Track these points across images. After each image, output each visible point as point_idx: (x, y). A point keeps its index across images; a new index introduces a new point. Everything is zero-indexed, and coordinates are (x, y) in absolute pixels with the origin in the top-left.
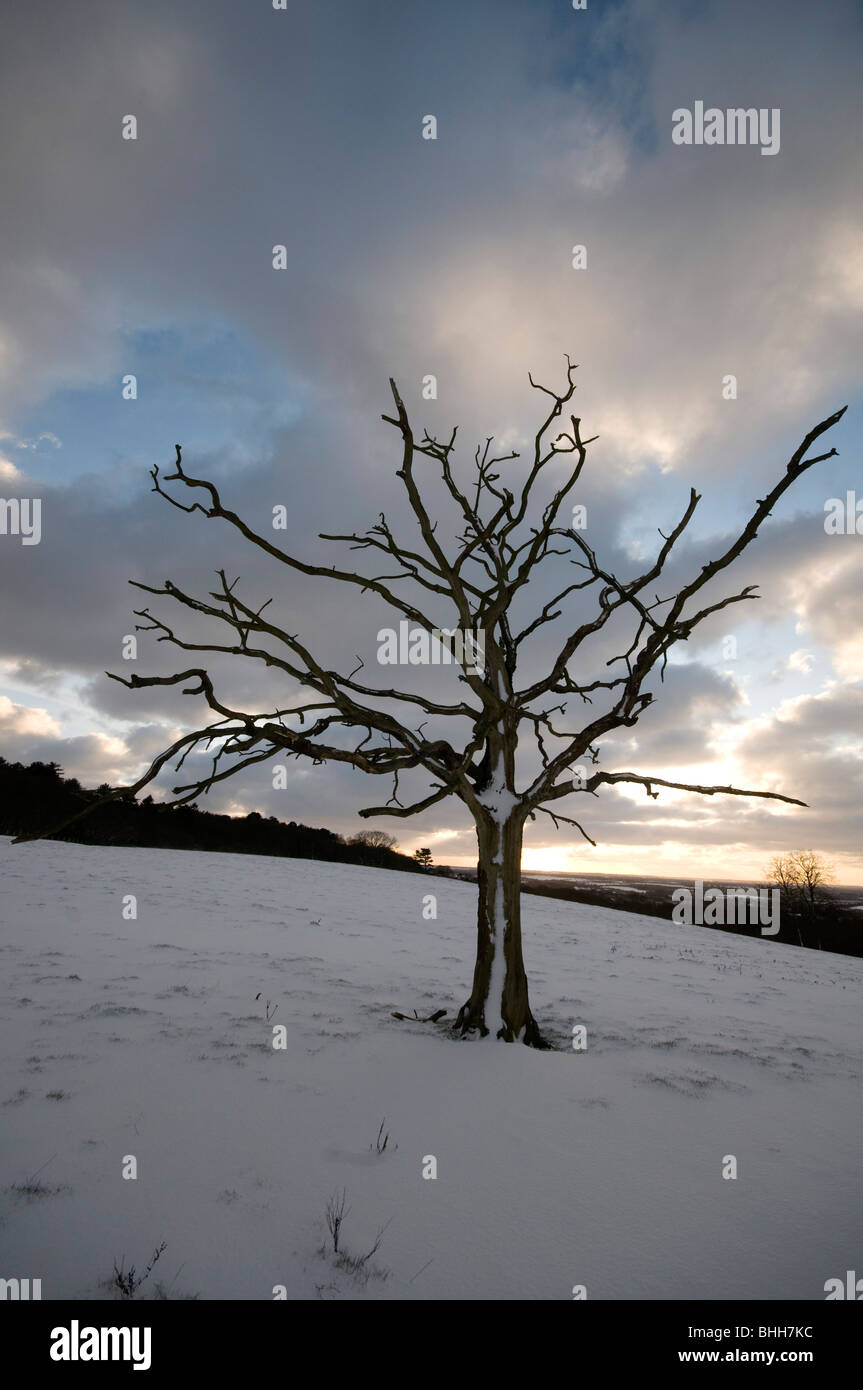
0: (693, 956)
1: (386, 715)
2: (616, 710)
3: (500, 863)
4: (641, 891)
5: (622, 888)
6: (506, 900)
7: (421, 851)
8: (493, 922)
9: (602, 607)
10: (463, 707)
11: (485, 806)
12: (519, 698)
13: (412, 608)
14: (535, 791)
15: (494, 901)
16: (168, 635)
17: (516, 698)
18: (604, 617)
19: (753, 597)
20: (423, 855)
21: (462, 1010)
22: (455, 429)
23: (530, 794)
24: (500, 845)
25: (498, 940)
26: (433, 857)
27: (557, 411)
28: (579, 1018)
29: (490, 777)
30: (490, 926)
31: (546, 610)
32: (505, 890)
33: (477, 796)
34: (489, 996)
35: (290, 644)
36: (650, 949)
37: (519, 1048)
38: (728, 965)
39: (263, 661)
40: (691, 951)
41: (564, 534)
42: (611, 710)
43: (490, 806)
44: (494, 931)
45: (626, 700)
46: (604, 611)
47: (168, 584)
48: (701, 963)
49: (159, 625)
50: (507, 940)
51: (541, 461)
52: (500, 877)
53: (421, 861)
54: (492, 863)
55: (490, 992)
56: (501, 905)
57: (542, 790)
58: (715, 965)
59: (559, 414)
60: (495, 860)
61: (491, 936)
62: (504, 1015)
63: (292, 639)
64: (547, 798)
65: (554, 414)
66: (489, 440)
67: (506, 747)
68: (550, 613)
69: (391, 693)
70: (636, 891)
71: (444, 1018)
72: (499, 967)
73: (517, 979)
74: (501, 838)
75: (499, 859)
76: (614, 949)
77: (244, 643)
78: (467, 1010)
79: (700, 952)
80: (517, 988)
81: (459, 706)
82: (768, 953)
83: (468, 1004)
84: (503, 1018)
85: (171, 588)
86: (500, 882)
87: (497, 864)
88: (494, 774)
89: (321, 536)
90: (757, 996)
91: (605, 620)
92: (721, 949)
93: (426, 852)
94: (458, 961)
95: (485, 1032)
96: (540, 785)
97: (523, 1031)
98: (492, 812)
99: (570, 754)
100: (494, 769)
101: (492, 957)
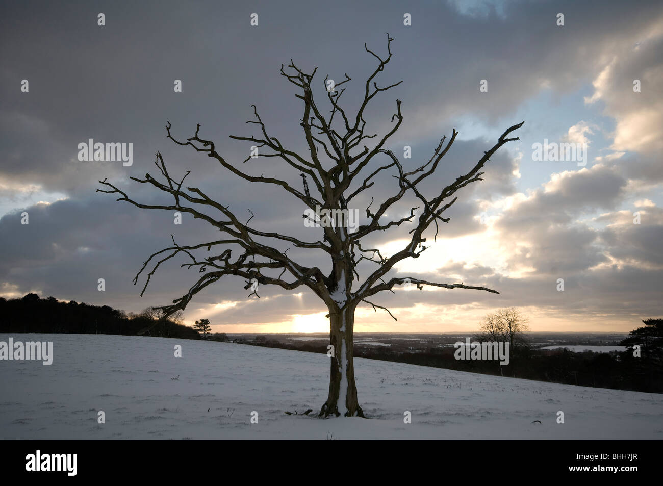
0: (432, 382)
1: (274, 249)
2: (408, 248)
3: (344, 331)
4: (386, 345)
5: (371, 343)
6: (347, 350)
7: (200, 322)
8: (340, 362)
9: (401, 187)
10: (319, 244)
11: (335, 301)
12: (351, 238)
13: (300, 193)
14: (362, 291)
15: (340, 351)
16: (124, 197)
17: (349, 238)
18: (401, 194)
19: (481, 180)
20: (202, 324)
21: (323, 406)
22: (316, 69)
23: (359, 294)
24: (344, 322)
25: (343, 370)
26: (211, 326)
27: (381, 69)
28: (379, 409)
29: (337, 285)
30: (338, 364)
31: (365, 182)
32: (347, 345)
33: (330, 295)
34: (339, 398)
35: (224, 212)
36: (404, 380)
37: (356, 419)
38: (452, 386)
39: (192, 215)
40: (430, 380)
41: (385, 153)
42: (405, 248)
43: (338, 301)
44: (341, 366)
45: (413, 243)
46: (402, 190)
47: (148, 176)
48: (437, 385)
49: (117, 190)
50: (348, 370)
51: (369, 96)
52: (344, 338)
53: (201, 330)
54: (339, 331)
55: (340, 396)
56: (345, 353)
57: (366, 291)
58: (445, 386)
59: (382, 70)
60: (341, 330)
61: (340, 369)
62: (347, 406)
63: (226, 209)
64: (368, 295)
65: (379, 70)
66: (343, 90)
67: (346, 267)
68: (368, 183)
69: (276, 235)
70: (383, 345)
71: (311, 413)
72: (344, 384)
73: (352, 390)
74: (344, 318)
75: (343, 329)
76: (382, 381)
77: (178, 203)
78: (326, 407)
79: (435, 380)
80: (353, 393)
81: (316, 243)
82: (478, 379)
83: (326, 404)
84: (347, 407)
85: (150, 179)
86: (344, 341)
87: (342, 332)
88: (339, 282)
89: (231, 136)
90: (469, 397)
91: (402, 195)
92: (448, 379)
93: (205, 322)
94: (292, 392)
95: (338, 414)
96: (364, 289)
97: (356, 413)
98: (339, 304)
99: (382, 271)
100: (339, 280)
101: (340, 379)
